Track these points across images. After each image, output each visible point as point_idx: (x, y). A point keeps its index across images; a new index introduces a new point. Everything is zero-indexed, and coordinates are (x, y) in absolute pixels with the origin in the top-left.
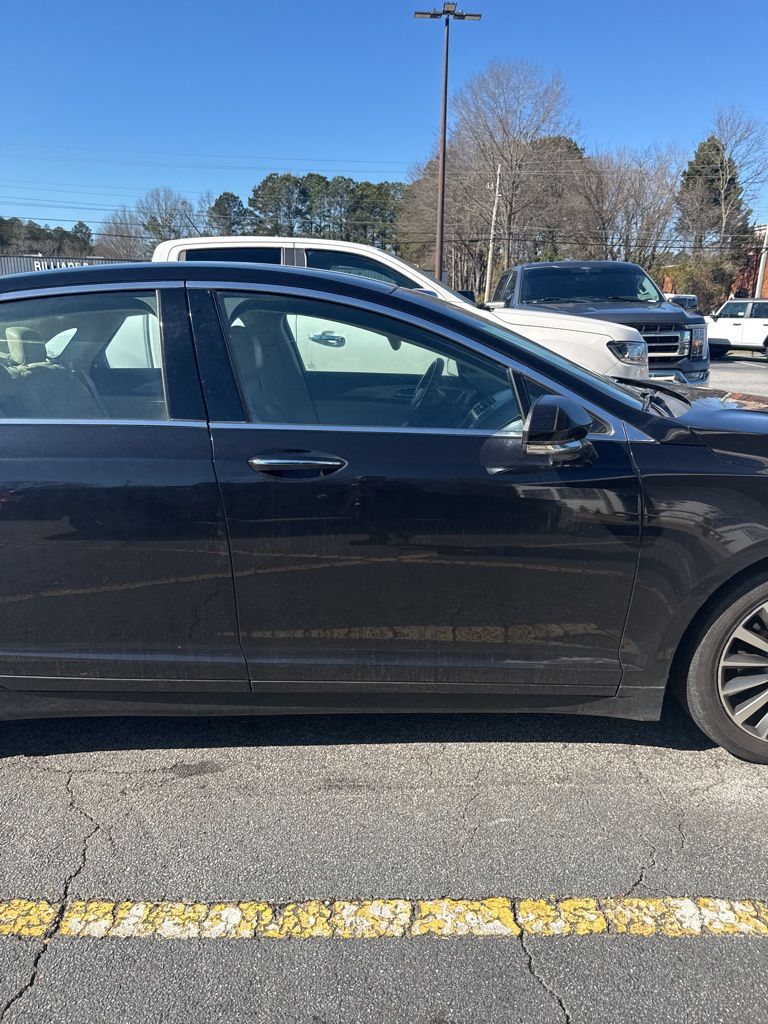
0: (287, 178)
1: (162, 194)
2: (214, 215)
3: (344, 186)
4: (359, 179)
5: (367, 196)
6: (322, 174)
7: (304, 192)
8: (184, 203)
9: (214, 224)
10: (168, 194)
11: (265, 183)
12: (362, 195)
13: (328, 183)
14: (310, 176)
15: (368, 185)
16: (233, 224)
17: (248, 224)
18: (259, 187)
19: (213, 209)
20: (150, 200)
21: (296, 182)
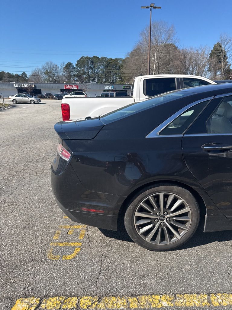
0: (87, 58)
1: (49, 63)
2: (66, 69)
3: (104, 60)
4: (109, 57)
5: (111, 63)
6: (98, 56)
7: (92, 62)
8: (56, 66)
9: (65, 72)
10: (51, 63)
11: (80, 59)
12: (110, 62)
13: (99, 59)
14: (94, 57)
15: (111, 59)
16: (71, 72)
17: (76, 72)
18: (79, 60)
19: (65, 67)
20: (46, 65)
21: (90, 59)
